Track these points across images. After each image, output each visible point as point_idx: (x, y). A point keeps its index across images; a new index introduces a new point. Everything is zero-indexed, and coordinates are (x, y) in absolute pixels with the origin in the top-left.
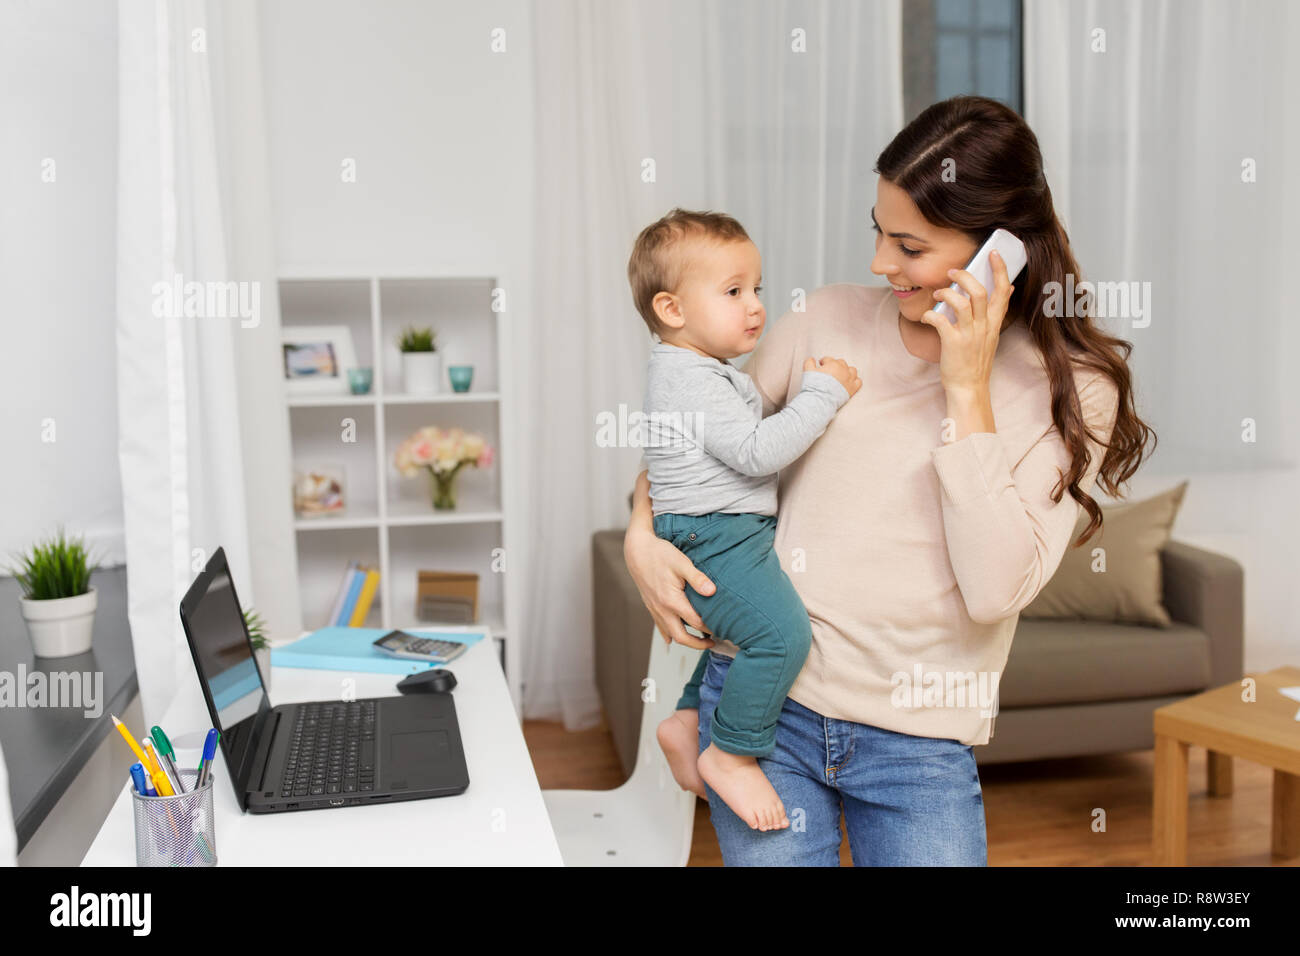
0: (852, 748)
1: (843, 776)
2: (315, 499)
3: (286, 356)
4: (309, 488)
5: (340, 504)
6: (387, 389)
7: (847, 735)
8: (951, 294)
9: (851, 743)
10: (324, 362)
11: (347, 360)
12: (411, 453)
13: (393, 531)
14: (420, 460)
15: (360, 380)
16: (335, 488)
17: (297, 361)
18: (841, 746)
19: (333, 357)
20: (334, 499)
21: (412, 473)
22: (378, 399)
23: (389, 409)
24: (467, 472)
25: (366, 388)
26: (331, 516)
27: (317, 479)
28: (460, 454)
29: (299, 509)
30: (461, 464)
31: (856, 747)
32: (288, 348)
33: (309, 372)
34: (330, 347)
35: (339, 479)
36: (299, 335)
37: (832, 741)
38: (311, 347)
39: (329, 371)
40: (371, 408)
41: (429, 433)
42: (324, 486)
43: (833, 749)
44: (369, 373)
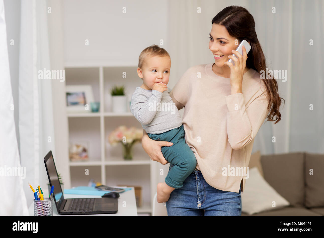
0: (205, 199)
1: (202, 206)
2: (78, 154)
3: (67, 98)
4: (75, 150)
5: (86, 157)
6: (106, 110)
7: (204, 195)
8: (233, 57)
9: (205, 197)
10: (81, 100)
11: (90, 98)
12: (114, 136)
13: (107, 167)
14: (118, 139)
15: (95, 107)
16: (85, 150)
17: (72, 99)
18: (202, 198)
19: (84, 98)
20: (84, 154)
21: (115, 145)
22: (102, 114)
23: (106, 118)
24: (137, 145)
25: (97, 110)
26: (83, 161)
27: (78, 146)
28: (134, 137)
29: (71, 158)
30: (134, 141)
31: (206, 198)
32: (68, 94)
33: (75, 104)
34: (84, 94)
35: (86, 146)
36: (73, 89)
37: (199, 197)
38: (76, 94)
39: (83, 103)
40: (98, 118)
41: (122, 129)
42: (80, 149)
43: (200, 199)
44: (98, 104)
